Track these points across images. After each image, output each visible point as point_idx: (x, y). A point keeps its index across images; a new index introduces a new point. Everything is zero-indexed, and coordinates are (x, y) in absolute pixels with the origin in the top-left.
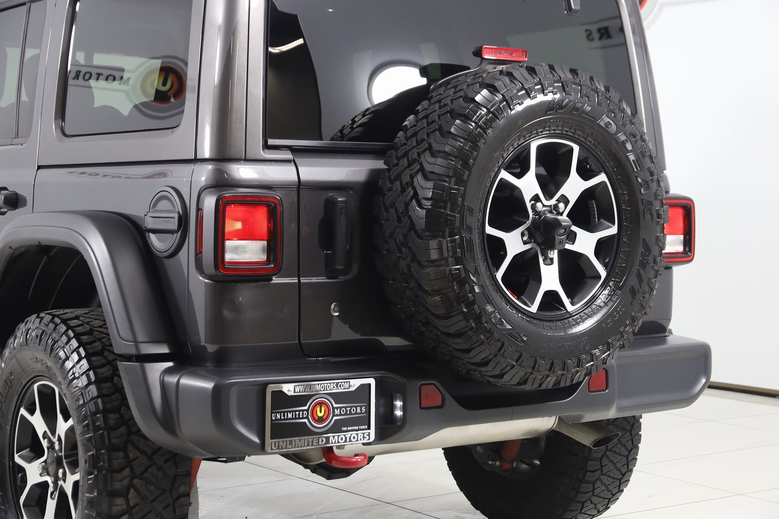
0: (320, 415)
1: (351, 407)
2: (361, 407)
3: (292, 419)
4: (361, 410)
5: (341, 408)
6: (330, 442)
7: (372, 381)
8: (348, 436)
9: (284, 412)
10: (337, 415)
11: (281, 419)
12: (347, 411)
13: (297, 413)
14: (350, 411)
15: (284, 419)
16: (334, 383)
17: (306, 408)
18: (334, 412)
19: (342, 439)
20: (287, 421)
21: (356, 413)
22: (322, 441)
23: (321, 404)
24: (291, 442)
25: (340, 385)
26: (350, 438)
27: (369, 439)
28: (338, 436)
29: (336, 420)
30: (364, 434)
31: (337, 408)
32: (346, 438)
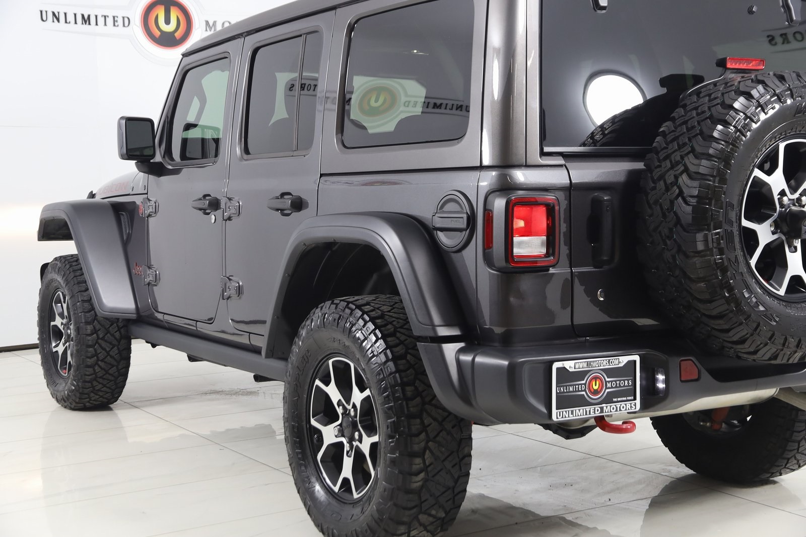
0: (595, 388)
1: (620, 381)
2: (628, 380)
3: (573, 392)
4: (628, 383)
5: (612, 382)
6: (604, 412)
7: (637, 358)
8: (618, 406)
9: (566, 386)
10: (609, 388)
11: (564, 392)
12: (616, 384)
13: (577, 386)
14: (619, 384)
15: (567, 392)
16: (606, 360)
17: (584, 382)
18: (606, 385)
19: (613, 409)
20: (569, 394)
21: (624, 386)
22: (598, 410)
23: (596, 378)
24: (572, 411)
25: (612, 362)
26: (620, 407)
27: (635, 408)
28: (611, 406)
29: (608, 392)
30: (631, 404)
31: (609, 382)
32: (617, 408)
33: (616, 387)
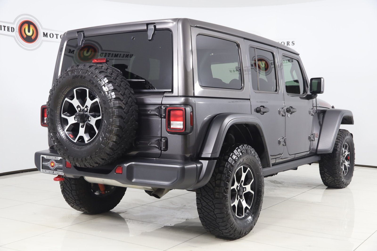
2: (62, 165)
3: (46, 165)
5: (57, 164)
6: (54, 173)
11: (44, 164)
13: (47, 163)
17: (49, 162)
21: (60, 166)
23: (53, 162)
24: (46, 171)
25: (56, 158)
27: (62, 174)
29: (56, 167)
30: (62, 172)
32: (57, 173)
33: (58, 166)
